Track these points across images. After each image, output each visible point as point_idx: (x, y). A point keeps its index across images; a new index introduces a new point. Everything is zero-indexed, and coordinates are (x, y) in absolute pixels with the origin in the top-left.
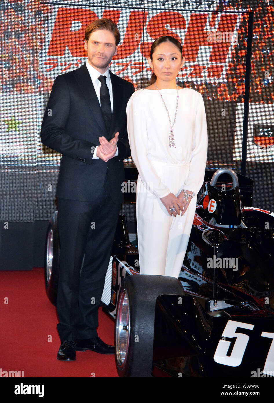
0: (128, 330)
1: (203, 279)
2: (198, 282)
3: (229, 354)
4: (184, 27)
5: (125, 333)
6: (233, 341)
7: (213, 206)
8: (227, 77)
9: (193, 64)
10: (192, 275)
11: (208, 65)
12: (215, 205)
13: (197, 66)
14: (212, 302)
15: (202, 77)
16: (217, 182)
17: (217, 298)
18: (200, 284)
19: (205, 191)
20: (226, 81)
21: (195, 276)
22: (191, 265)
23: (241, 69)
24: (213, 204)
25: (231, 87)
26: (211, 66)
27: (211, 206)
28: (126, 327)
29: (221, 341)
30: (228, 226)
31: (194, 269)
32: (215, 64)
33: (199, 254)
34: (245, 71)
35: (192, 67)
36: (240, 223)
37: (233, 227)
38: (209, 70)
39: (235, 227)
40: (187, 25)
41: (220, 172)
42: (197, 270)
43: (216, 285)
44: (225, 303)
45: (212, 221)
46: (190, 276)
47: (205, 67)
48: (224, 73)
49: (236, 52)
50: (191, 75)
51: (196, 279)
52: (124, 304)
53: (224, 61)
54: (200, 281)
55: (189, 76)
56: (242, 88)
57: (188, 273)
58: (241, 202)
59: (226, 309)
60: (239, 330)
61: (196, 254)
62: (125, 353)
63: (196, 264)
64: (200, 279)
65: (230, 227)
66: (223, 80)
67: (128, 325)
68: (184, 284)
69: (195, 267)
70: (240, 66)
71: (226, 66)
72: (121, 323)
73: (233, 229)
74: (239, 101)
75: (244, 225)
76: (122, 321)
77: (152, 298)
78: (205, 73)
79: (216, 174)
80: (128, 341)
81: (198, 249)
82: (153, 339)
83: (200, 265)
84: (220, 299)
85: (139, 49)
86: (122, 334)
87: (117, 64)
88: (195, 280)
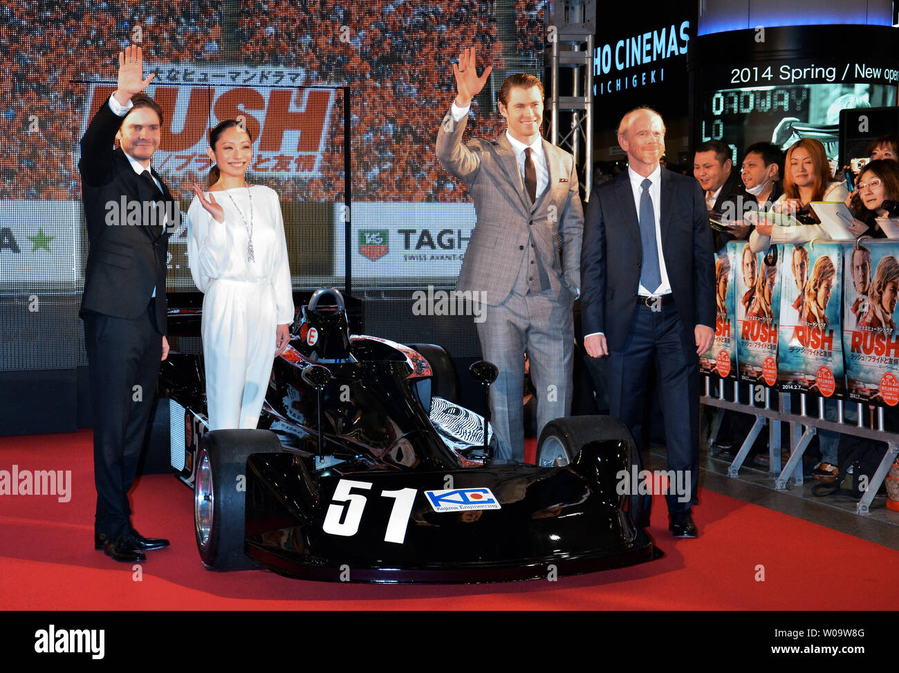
0: (211, 501)
1: (304, 430)
2: (298, 435)
3: (342, 521)
4: (262, 108)
5: (207, 504)
6: (346, 504)
7: (313, 337)
8: (322, 169)
9: (277, 154)
10: (290, 426)
11: (296, 155)
12: (316, 334)
13: (282, 157)
14: (318, 458)
15: (288, 170)
16: (318, 305)
17: (324, 453)
18: (301, 436)
19: (302, 317)
20: (320, 174)
21: (294, 427)
22: (288, 414)
23: (339, 160)
24: (313, 334)
25: (327, 183)
26: (301, 156)
27: (311, 336)
28: (208, 497)
29: (332, 507)
30: (333, 361)
31: (293, 418)
32: (304, 153)
33: (298, 399)
34: (343, 162)
35: (275, 158)
36: (348, 356)
37: (340, 361)
38: (299, 160)
39: (343, 361)
40: (266, 104)
41: (320, 292)
42: (296, 419)
43: (322, 436)
44: (335, 458)
45: (314, 355)
46: (287, 428)
47: (292, 158)
48: (317, 165)
49: (332, 137)
50: (274, 169)
51: (295, 430)
52: (203, 468)
53: (316, 149)
54: (301, 432)
55: (272, 170)
56: (341, 184)
57: (284, 423)
58: (348, 329)
59: (337, 466)
60: (354, 491)
61: (295, 399)
62: (209, 530)
63: (295, 411)
64: (301, 430)
65: (336, 361)
66: (316, 173)
67: (211, 494)
68: (281, 438)
69: (294, 415)
70: (336, 155)
71: (319, 156)
72: (201, 492)
73: (340, 364)
74: (338, 199)
75: (353, 358)
76: (202, 490)
77: (242, 458)
78: (293, 165)
79: (315, 295)
80: (211, 514)
81: (297, 392)
82: (243, 511)
83: (300, 412)
84: (328, 454)
85: (205, 136)
86: (202, 506)
87: (177, 157)
88: (294, 433)
